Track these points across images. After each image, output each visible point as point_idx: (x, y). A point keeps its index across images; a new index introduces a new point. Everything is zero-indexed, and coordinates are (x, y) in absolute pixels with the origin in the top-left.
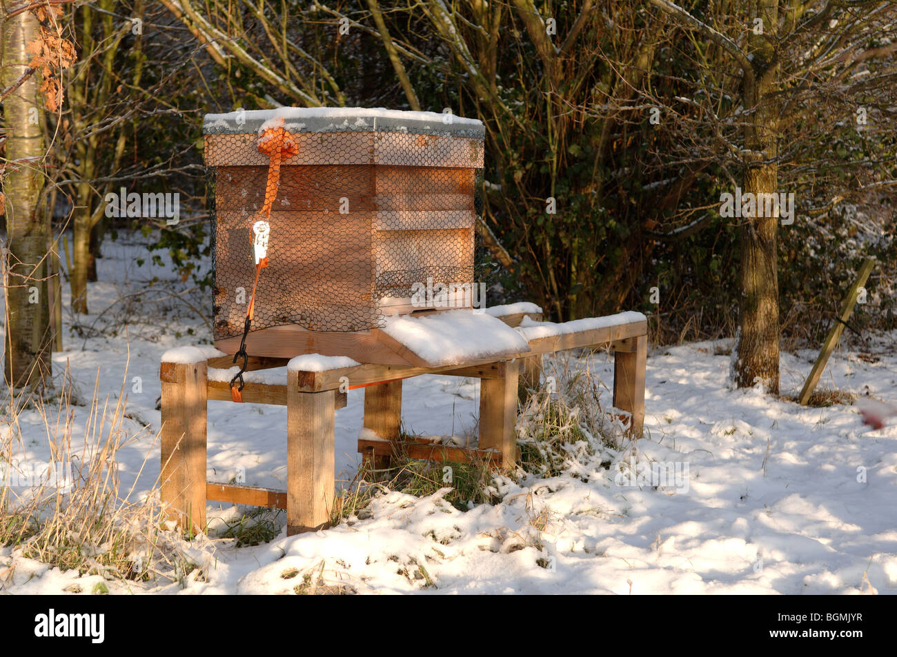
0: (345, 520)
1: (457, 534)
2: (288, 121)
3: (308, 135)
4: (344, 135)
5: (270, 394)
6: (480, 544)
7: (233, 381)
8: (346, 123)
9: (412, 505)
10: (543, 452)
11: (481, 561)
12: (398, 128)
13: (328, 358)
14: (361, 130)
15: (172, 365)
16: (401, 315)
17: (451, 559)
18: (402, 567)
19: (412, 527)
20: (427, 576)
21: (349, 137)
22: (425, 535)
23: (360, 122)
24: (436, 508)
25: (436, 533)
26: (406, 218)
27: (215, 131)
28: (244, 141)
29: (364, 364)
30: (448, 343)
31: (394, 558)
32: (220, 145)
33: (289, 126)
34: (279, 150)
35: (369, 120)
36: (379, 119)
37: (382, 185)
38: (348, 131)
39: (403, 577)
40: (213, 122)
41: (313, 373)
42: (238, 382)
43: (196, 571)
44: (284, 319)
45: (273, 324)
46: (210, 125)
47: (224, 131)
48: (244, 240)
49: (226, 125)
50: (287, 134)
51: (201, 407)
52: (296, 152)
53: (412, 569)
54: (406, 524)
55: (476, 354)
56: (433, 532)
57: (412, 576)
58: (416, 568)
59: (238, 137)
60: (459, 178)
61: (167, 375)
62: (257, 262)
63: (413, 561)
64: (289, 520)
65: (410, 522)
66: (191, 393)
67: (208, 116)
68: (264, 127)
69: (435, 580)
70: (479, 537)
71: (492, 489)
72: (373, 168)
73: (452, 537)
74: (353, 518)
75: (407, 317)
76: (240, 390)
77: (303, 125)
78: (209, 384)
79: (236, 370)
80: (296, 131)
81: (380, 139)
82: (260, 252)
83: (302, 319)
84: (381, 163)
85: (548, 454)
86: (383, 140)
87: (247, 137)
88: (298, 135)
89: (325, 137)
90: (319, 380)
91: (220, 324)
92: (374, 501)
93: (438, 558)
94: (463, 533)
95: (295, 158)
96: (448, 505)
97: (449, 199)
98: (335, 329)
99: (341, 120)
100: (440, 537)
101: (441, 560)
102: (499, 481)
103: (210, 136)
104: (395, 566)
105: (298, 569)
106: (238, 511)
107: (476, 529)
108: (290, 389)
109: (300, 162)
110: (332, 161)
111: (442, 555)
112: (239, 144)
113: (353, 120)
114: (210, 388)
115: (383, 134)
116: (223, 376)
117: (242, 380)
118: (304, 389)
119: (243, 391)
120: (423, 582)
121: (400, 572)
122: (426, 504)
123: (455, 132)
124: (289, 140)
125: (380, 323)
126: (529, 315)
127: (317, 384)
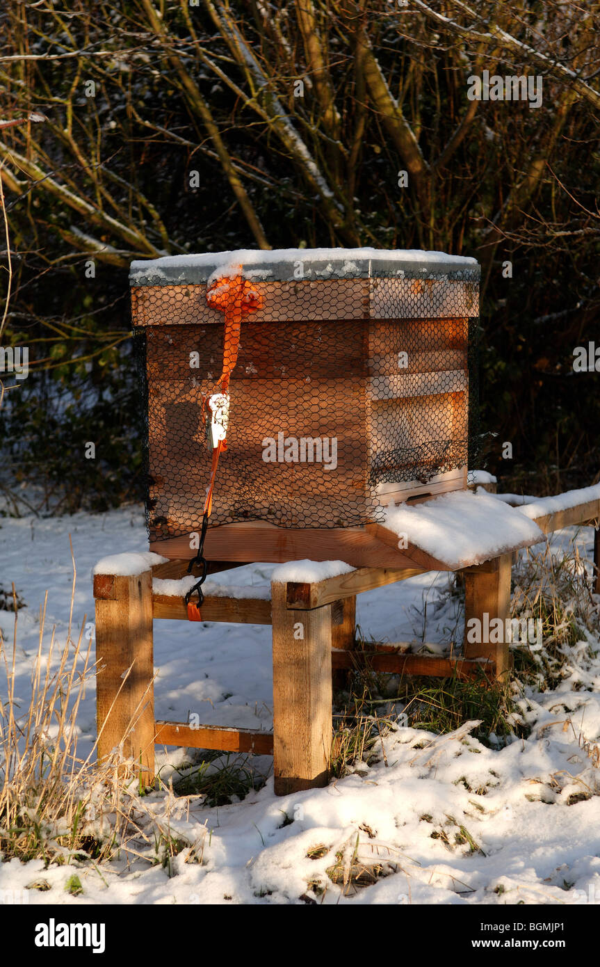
0: (352, 769)
1: (494, 780)
2: (247, 267)
3: (277, 284)
4: (326, 284)
5: (240, 610)
6: (527, 792)
7: (189, 594)
8: (329, 268)
9: (431, 744)
10: (537, 658)
11: (532, 815)
12: (394, 273)
13: (321, 563)
14: (351, 277)
15: (110, 578)
16: (397, 504)
17: (492, 815)
18: (438, 830)
19: (439, 775)
20: (470, 838)
21: (335, 286)
22: (456, 784)
23: (349, 267)
24: (464, 747)
25: (468, 781)
26: (397, 385)
27: (145, 282)
28: (187, 294)
29: (359, 568)
30: (463, 539)
31: (427, 818)
32: (153, 299)
33: (249, 274)
34: (238, 303)
35: (362, 264)
36: (375, 262)
37: (376, 343)
38: (333, 278)
39: (439, 841)
40: (144, 270)
41: (308, 585)
42: (195, 596)
43: (187, 851)
44: (245, 515)
45: (230, 520)
46: (140, 274)
47: (158, 282)
48: (198, 416)
49: (162, 275)
50: (247, 284)
51: (146, 630)
52: (260, 306)
53: (452, 833)
54: (430, 771)
55: (496, 550)
56: (464, 779)
57: (452, 841)
58: (457, 830)
59: (178, 289)
60: (450, 331)
61: (104, 590)
62: (216, 445)
63: (451, 821)
64: (276, 770)
65: (433, 768)
66: (136, 613)
67: (135, 264)
68: (216, 275)
69: (480, 844)
70: (526, 784)
71: (516, 716)
72: (365, 324)
73: (488, 785)
74: (362, 766)
75: (403, 505)
76: (199, 606)
77: (268, 272)
78: (157, 599)
79: (191, 581)
80: (260, 279)
81: (375, 287)
82: (218, 433)
83: (270, 513)
84: (378, 317)
85: (543, 659)
86: (379, 288)
87: (191, 288)
88: (262, 285)
89: (300, 286)
90: (315, 593)
91: (157, 521)
92: (379, 741)
93: (477, 813)
94: (502, 779)
95: (260, 314)
96: (475, 742)
97: (441, 357)
98: (315, 525)
99: (323, 265)
100: (474, 785)
101: (481, 817)
102: (523, 705)
103: (139, 289)
104: (428, 828)
105: (327, 845)
106: (186, 754)
107: (520, 773)
108: (275, 605)
109: (268, 318)
110: (312, 317)
111: (481, 809)
112: (179, 297)
113: (339, 264)
114: (156, 604)
115: (378, 280)
116: (173, 588)
117: (200, 591)
118: (296, 605)
119: (203, 607)
120: (466, 847)
121: (434, 835)
122: (451, 742)
123: (452, 274)
124: (253, 291)
125: (379, 516)
126: (482, 485)
127: (312, 600)
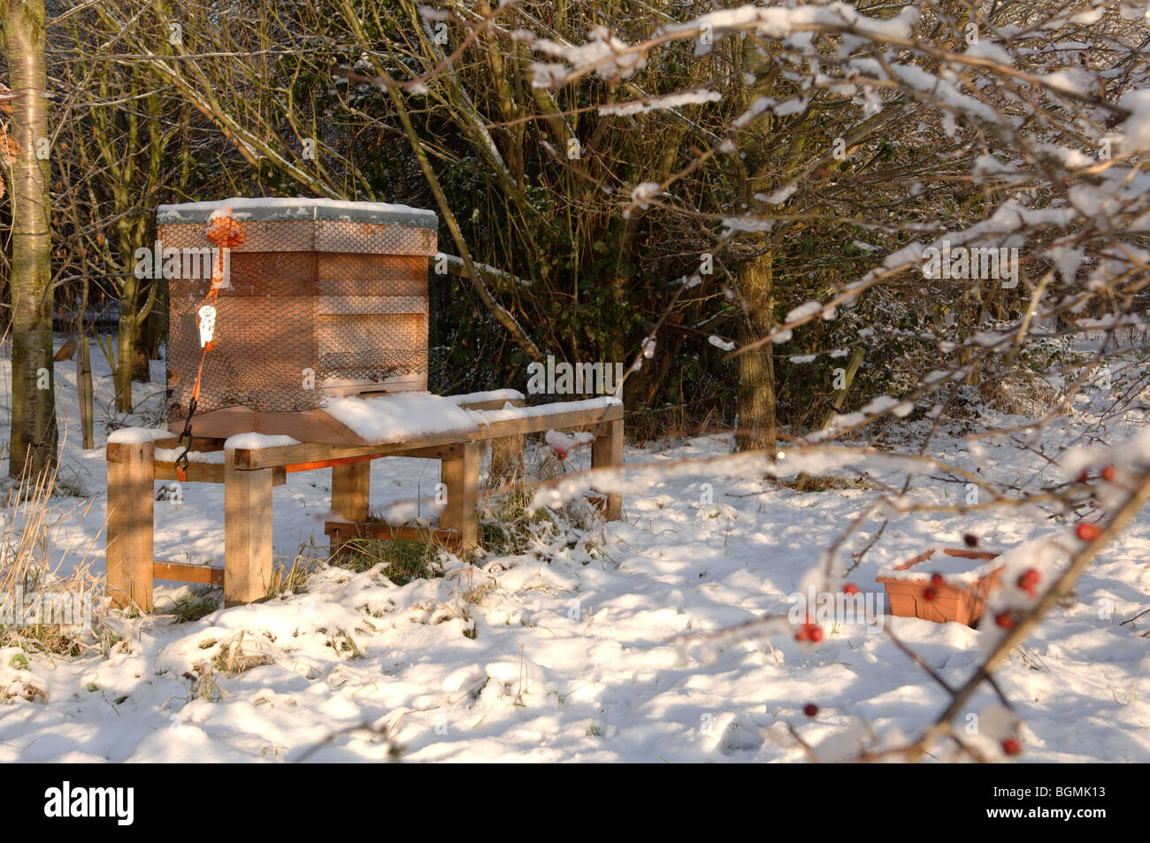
0: (281, 595)
1: (391, 607)
2: (235, 211)
3: (254, 223)
4: (287, 224)
5: (213, 472)
6: (412, 615)
7: (178, 460)
8: (288, 212)
9: (350, 579)
10: (506, 532)
11: (411, 632)
12: (341, 217)
13: (266, 437)
14: (302, 219)
15: (118, 445)
16: (346, 396)
17: (382, 631)
18: (330, 639)
19: (345, 601)
20: (354, 647)
21: (291, 225)
22: (358, 609)
23: (302, 211)
24: (373, 583)
25: (369, 606)
26: (356, 303)
27: (167, 221)
28: (195, 231)
29: (304, 443)
30: (390, 421)
31: (323, 631)
32: (172, 234)
33: (235, 216)
34: (226, 238)
35: (310, 210)
36: (320, 208)
37: (326, 270)
38: (290, 220)
39: (331, 649)
40: (166, 212)
41: (249, 451)
42: (183, 463)
43: (119, 644)
44: (232, 401)
45: (222, 405)
46: (163, 215)
47: (175, 221)
48: (192, 324)
49: (178, 216)
50: (234, 223)
51: (147, 486)
52: (242, 240)
53: (340, 640)
54: (341, 597)
55: (419, 433)
56: (366, 606)
57: (339, 647)
58: (343, 639)
59: (189, 227)
60: (413, 264)
61: (113, 456)
62: (203, 345)
63: (341, 633)
64: (226, 596)
65: (345, 596)
66: (137, 470)
67: (162, 207)
68: (213, 216)
69: (363, 651)
70: (410, 609)
71: (435, 565)
72: (315, 255)
73: (385, 611)
74: (288, 593)
75: (353, 398)
76: (184, 469)
77: (249, 215)
78: (156, 464)
79: (182, 449)
80: (243, 220)
81: (322, 227)
82: (206, 335)
83: (249, 400)
84: (322, 249)
85: (512, 534)
86: (325, 228)
87: (197, 226)
88: (245, 224)
89: (269, 225)
90: (254, 458)
91: (173, 407)
92: (312, 576)
93: (369, 630)
94: (397, 606)
95: (241, 246)
96: (385, 580)
97: (402, 285)
98: (279, 409)
99: (284, 210)
100: (373, 610)
101: (372, 633)
102: (443, 557)
103: (163, 226)
104: (324, 638)
105: (217, 639)
106: (189, 590)
107: (411, 601)
108: (227, 467)
109: (246, 250)
110: (275, 248)
111: (373, 627)
112: (190, 233)
113: (295, 209)
114: (157, 468)
115: (324, 222)
116: (169, 456)
117: (186, 458)
118: (240, 467)
119: (188, 470)
120: (350, 653)
121: (329, 645)
122: (364, 578)
123: (405, 221)
124: (236, 228)
125: (322, 403)
126: (510, 400)
127: (252, 462)
